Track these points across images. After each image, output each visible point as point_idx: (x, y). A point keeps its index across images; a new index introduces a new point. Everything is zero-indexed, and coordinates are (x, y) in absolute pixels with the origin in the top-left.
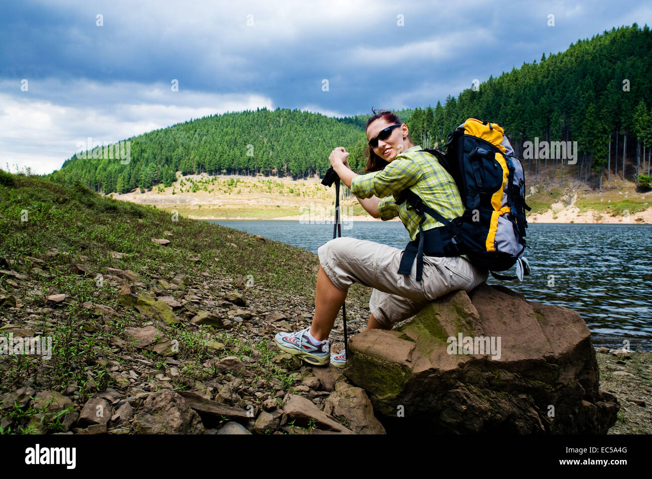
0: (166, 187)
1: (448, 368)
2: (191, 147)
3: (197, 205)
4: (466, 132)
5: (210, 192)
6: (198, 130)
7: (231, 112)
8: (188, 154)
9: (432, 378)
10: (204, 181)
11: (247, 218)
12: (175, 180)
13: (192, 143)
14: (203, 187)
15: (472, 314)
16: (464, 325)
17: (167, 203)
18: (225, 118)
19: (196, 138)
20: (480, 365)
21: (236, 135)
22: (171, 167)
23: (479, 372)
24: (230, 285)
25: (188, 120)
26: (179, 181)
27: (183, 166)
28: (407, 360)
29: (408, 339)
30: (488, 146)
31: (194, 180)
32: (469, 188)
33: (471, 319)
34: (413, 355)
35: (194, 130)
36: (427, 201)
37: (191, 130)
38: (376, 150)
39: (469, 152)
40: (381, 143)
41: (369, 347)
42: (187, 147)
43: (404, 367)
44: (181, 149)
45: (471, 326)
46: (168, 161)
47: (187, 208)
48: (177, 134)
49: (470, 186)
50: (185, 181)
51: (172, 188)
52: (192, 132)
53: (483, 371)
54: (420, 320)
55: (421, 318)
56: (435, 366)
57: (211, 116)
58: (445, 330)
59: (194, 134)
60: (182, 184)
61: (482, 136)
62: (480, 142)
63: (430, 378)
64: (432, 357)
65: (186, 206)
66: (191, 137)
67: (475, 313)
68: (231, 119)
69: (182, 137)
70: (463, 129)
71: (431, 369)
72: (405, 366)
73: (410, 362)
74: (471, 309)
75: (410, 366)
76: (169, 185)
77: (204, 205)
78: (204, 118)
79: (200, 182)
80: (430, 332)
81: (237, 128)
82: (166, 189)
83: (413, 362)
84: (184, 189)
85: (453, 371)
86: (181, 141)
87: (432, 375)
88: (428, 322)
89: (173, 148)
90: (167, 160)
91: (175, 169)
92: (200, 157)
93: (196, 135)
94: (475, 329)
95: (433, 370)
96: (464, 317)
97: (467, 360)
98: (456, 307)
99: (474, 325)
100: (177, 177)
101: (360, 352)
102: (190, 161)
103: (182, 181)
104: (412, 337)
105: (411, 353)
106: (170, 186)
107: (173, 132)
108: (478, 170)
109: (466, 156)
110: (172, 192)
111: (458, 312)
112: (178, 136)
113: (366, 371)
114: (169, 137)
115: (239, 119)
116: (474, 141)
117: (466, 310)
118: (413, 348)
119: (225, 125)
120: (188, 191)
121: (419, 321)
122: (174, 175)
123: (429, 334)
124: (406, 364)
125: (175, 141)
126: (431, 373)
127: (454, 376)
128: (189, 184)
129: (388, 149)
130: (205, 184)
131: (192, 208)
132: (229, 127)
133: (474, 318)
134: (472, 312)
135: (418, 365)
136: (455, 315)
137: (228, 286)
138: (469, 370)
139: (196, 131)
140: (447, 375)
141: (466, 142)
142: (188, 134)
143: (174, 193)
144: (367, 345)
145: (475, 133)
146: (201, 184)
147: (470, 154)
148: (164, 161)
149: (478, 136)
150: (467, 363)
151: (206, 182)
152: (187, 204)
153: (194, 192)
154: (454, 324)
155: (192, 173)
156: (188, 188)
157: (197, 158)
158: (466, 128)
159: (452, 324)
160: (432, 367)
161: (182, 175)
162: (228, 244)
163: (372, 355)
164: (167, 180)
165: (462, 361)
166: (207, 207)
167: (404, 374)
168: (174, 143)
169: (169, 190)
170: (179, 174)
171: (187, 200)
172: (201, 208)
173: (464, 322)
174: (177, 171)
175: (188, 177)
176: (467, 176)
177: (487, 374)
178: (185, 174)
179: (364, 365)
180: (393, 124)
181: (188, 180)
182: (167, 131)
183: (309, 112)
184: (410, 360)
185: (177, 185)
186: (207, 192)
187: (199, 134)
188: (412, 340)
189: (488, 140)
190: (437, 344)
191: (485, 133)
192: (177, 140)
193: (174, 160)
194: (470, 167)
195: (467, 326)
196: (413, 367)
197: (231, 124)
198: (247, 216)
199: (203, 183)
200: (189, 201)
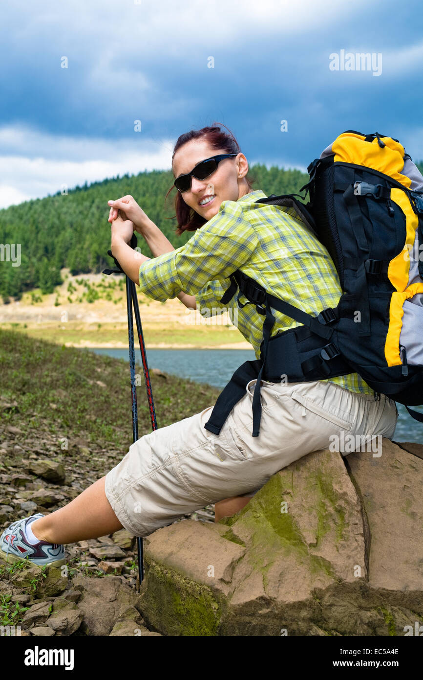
0: (44, 294)
1: (291, 599)
2: (85, 230)
3: (95, 324)
4: (337, 159)
5: (116, 302)
6: (97, 201)
7: (150, 170)
8: (80, 240)
9: (264, 616)
10: (107, 285)
11: (176, 346)
12: (59, 283)
13: (87, 223)
14: (105, 294)
15: (345, 494)
16: (331, 515)
17: (47, 321)
18: (141, 181)
19: (93, 214)
20: (354, 595)
21: (158, 208)
22: (52, 261)
23: (353, 610)
24: (53, 448)
25: (81, 185)
26: (66, 285)
27: (72, 260)
28: (222, 580)
29: (234, 539)
30: (378, 178)
31: (90, 283)
32: (346, 255)
33: (342, 503)
34: (237, 570)
35: (90, 199)
36: (272, 287)
37: (86, 200)
38: (188, 197)
39: (343, 192)
40: (196, 185)
41: (171, 554)
42: (79, 229)
43: (215, 593)
44: (68, 233)
45: (343, 518)
46: (48, 251)
47: (78, 328)
48: (63, 207)
49: (349, 252)
50: (75, 285)
51: (54, 295)
52: (87, 204)
53: (361, 608)
54: (260, 503)
55: (262, 501)
56: (271, 593)
57: (118, 177)
58: (297, 523)
59: (91, 207)
60: (71, 289)
61: (365, 161)
62: (362, 172)
63: (261, 616)
64: (269, 576)
65: (76, 325)
66: (85, 212)
67: (349, 493)
68: (151, 181)
69: (71, 211)
70: (331, 155)
71: (262, 598)
72: (217, 590)
73: (228, 583)
74: (344, 486)
75: (226, 590)
76: (49, 290)
77: (106, 324)
78: (106, 181)
79: (100, 286)
80: (274, 527)
81: (160, 197)
82: (44, 297)
83: (233, 585)
84: (74, 297)
85: (300, 605)
86: (69, 219)
87: (265, 611)
88: (272, 507)
89: (56, 230)
90: (46, 250)
91: (60, 265)
92: (100, 244)
93: (94, 209)
94: (348, 524)
95: (266, 601)
96: (331, 501)
97: (327, 585)
98: (321, 481)
99: (346, 516)
100: (63, 277)
101: (157, 563)
102: (84, 252)
103: (70, 285)
104: (240, 536)
105: (233, 566)
106: (51, 292)
107: (57, 204)
108: (359, 221)
109: (339, 199)
110: (54, 302)
111: (323, 490)
112: (64, 210)
113: (166, 599)
114: (50, 212)
115: (164, 181)
116: (352, 171)
117: (336, 487)
118: (239, 556)
119: (141, 192)
120: (81, 301)
121: (258, 507)
122: (58, 275)
123: (272, 531)
124: (219, 586)
125: (59, 218)
126: (261, 606)
127: (304, 614)
128: (82, 289)
129: (208, 196)
130: (108, 290)
131: (86, 329)
132: (147, 195)
133: (347, 502)
134: (345, 490)
135: (242, 590)
136: (317, 496)
137: (47, 450)
138: (332, 605)
139: (93, 202)
140: (290, 613)
141: (339, 176)
142: (81, 208)
143: (57, 305)
144: (169, 551)
145: (352, 158)
146: (101, 289)
147: (344, 195)
148: (41, 252)
149: (358, 162)
150: (328, 589)
151: (110, 286)
152: (78, 322)
153: (91, 301)
154: (314, 513)
155: (87, 271)
156: (81, 295)
157: (95, 247)
158: (336, 151)
159: (310, 514)
160: (263, 594)
161: (70, 275)
162: (91, 382)
163: (173, 568)
164: (46, 283)
165: (319, 585)
166: (111, 328)
167: (215, 606)
168: (57, 222)
169: (51, 299)
170: (65, 272)
171: (79, 316)
172: (102, 329)
173: (331, 510)
174: (62, 267)
175: (80, 277)
176: (342, 235)
177: (369, 614)
178: (75, 273)
179: (163, 588)
180: (221, 152)
181: (80, 283)
182: (46, 203)
183: (280, 168)
184: (227, 579)
185: (62, 290)
186: (111, 303)
187: (98, 208)
188: (241, 543)
189: (376, 168)
190: (283, 550)
191: (370, 155)
192: (63, 216)
193: (58, 250)
194: (345, 218)
195: (336, 516)
196: (231, 595)
197: (150, 190)
198: (177, 341)
199: (105, 287)
200: (83, 318)
